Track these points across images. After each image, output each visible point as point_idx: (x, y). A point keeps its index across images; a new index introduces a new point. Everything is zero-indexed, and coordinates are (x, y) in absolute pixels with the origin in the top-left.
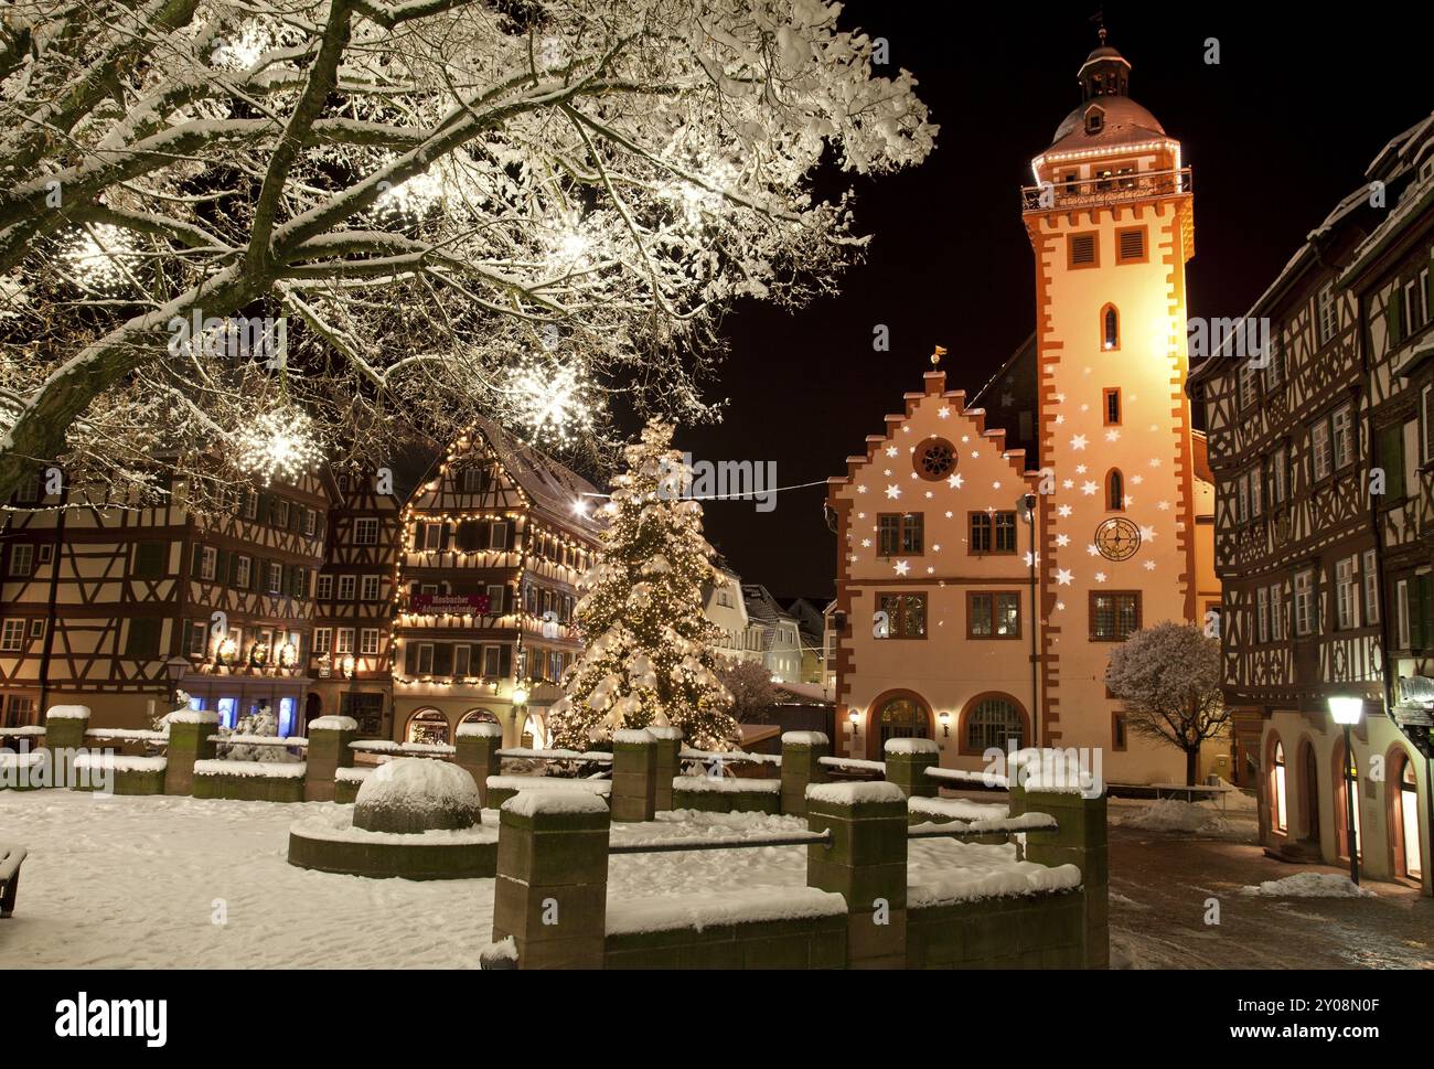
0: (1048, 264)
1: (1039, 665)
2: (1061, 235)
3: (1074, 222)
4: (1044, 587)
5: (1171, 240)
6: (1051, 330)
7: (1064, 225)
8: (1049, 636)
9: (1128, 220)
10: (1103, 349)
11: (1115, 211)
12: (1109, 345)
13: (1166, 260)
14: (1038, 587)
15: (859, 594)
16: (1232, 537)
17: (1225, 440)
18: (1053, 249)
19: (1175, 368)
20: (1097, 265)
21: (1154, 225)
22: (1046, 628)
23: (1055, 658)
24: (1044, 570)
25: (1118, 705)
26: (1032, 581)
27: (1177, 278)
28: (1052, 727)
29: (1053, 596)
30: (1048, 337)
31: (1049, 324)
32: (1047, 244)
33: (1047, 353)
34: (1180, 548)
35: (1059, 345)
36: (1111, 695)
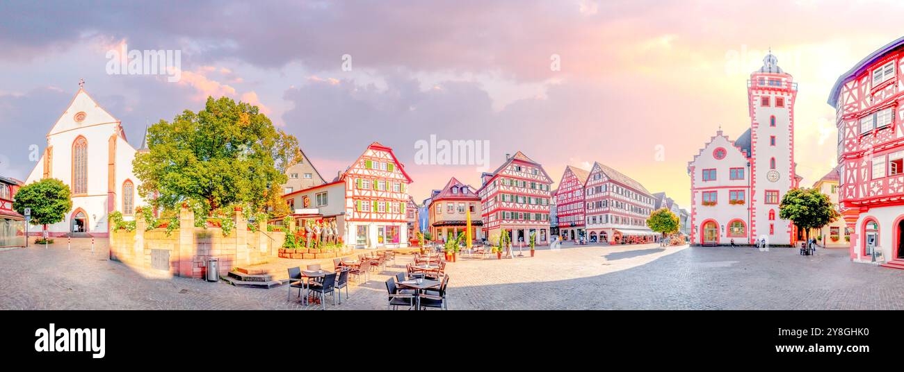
0: (755, 104)
1: (750, 211)
2: (759, 96)
3: (763, 92)
4: (752, 189)
5: (791, 103)
7: (760, 93)
8: (753, 203)
9: (779, 94)
11: (776, 91)
12: (772, 126)
13: (789, 108)
14: (750, 189)
15: (697, 192)
18: (756, 100)
20: (770, 106)
21: (787, 98)
22: (752, 200)
23: (755, 209)
24: (752, 184)
25: (772, 222)
26: (749, 187)
27: (792, 112)
28: (753, 228)
29: (755, 191)
30: (755, 122)
31: (755, 119)
32: (755, 98)
33: (754, 126)
34: (790, 180)
35: (757, 124)
36: (770, 219)
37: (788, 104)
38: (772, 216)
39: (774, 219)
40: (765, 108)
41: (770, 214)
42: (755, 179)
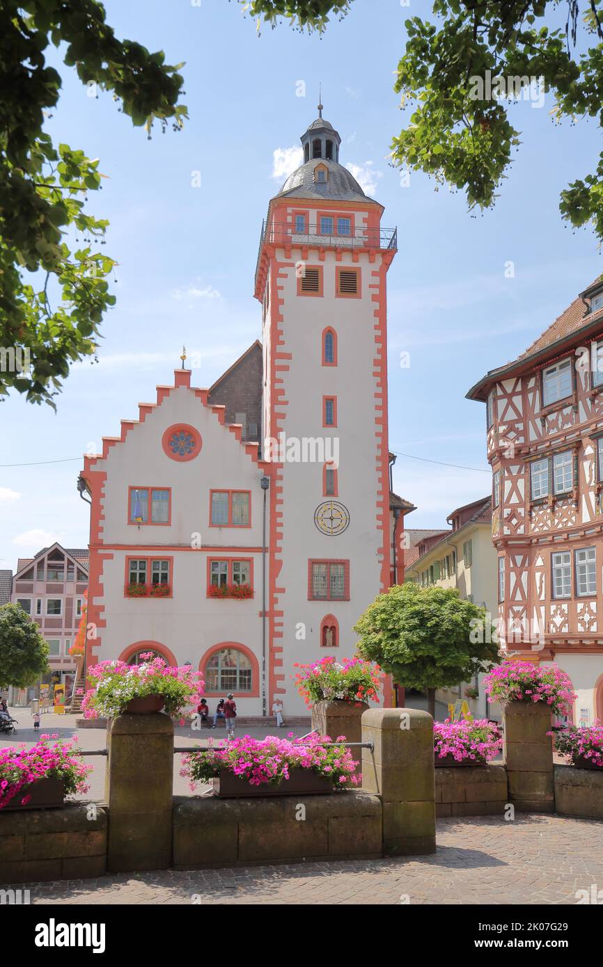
0: (281, 288)
1: (267, 619)
2: (293, 265)
3: (304, 256)
4: (272, 556)
5: (378, 283)
6: (283, 343)
7: (296, 258)
8: (276, 595)
9: (347, 262)
11: (338, 253)
12: (327, 360)
13: (374, 298)
14: (268, 555)
15: (110, 557)
16: (521, 510)
17: (516, 431)
18: (285, 276)
19: (378, 385)
20: (321, 295)
21: (366, 269)
22: (274, 589)
23: (281, 614)
24: (273, 541)
26: (263, 550)
27: (381, 314)
28: (277, 670)
29: (280, 563)
30: (280, 349)
31: (281, 338)
32: (282, 271)
33: (278, 362)
34: (378, 527)
35: (288, 356)
36: (324, 643)
37: (371, 286)
38: (329, 635)
39: (335, 644)
40: (310, 301)
41: (325, 628)
42: (281, 525)
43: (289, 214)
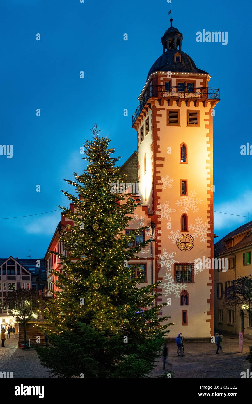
0: (159, 122)
2: (164, 109)
3: (170, 104)
4: (156, 262)
5: (209, 118)
6: (160, 152)
7: (166, 105)
8: (159, 281)
9: (192, 107)
10: (181, 163)
11: (187, 101)
12: (182, 161)
13: (207, 127)
14: (154, 261)
18: (160, 115)
19: (208, 173)
20: (179, 125)
21: (202, 110)
22: (157, 278)
23: (161, 290)
24: (156, 255)
25: (184, 308)
26: (152, 259)
29: (160, 265)
30: (158, 155)
31: (159, 149)
32: (159, 113)
33: (158, 162)
34: (208, 247)
35: (163, 159)
36: (182, 304)
37: (205, 120)
38: (184, 299)
39: (187, 304)
41: (182, 297)
42: (160, 246)
43: (162, 81)
